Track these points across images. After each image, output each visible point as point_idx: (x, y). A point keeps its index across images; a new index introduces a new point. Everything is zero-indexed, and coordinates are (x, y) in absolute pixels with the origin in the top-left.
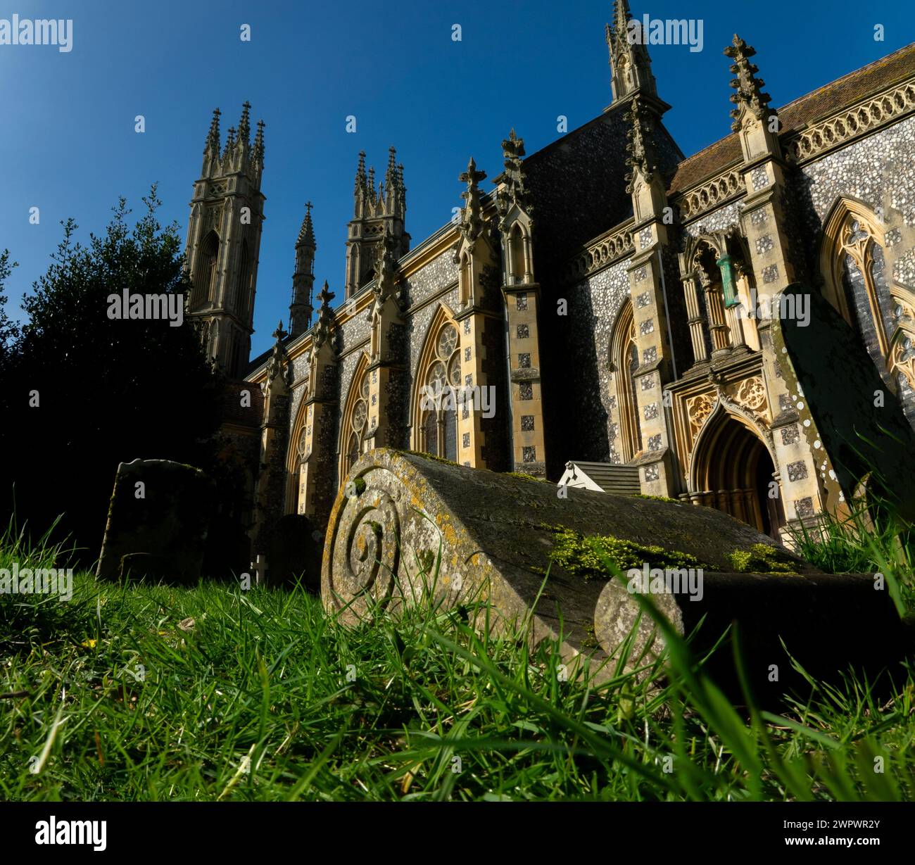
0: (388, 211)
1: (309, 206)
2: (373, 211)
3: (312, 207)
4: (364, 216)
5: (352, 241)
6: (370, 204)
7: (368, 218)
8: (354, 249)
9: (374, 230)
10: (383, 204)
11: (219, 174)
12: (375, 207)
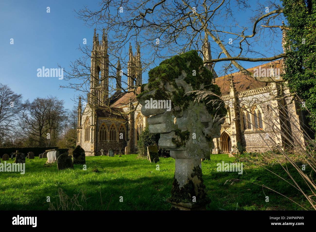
2: (134, 60)
4: (132, 61)
5: (129, 67)
6: (133, 58)
8: (130, 69)
9: (134, 64)
11: (98, 49)
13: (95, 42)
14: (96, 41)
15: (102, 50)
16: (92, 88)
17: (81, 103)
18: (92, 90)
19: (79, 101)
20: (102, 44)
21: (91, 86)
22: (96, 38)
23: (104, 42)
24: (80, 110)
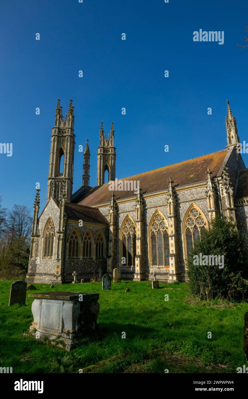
0: (112, 145)
1: (88, 140)
2: (106, 144)
3: (88, 141)
4: (103, 146)
5: (100, 154)
6: (105, 142)
7: (105, 146)
8: (101, 157)
9: (107, 151)
10: (110, 142)
11: (62, 126)
12: (107, 143)
13: (58, 116)
14: (59, 114)
15: (68, 127)
16: (51, 179)
17: (39, 197)
18: (51, 181)
19: (37, 194)
20: (68, 119)
21: (50, 176)
22: (59, 111)
23: (71, 117)
24: (37, 207)
